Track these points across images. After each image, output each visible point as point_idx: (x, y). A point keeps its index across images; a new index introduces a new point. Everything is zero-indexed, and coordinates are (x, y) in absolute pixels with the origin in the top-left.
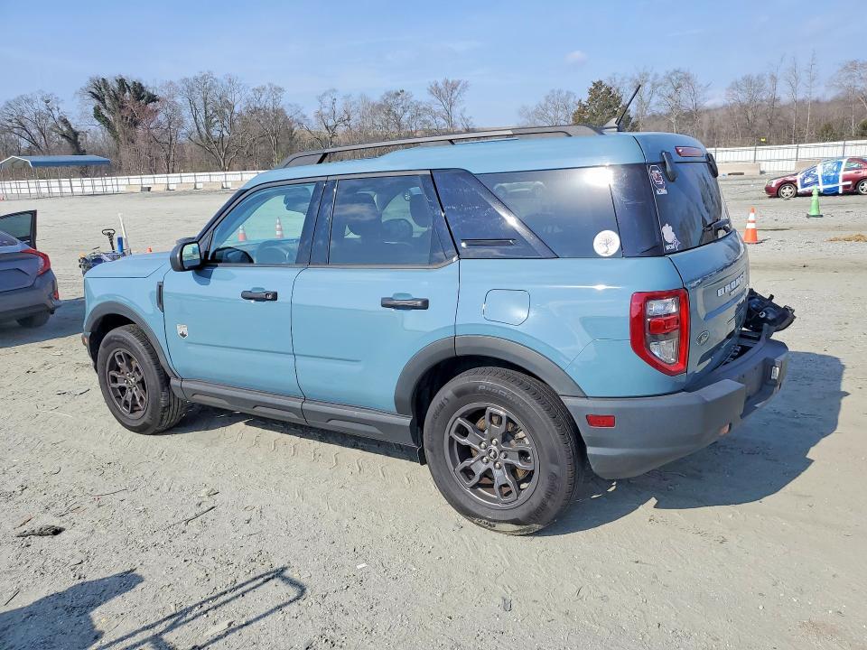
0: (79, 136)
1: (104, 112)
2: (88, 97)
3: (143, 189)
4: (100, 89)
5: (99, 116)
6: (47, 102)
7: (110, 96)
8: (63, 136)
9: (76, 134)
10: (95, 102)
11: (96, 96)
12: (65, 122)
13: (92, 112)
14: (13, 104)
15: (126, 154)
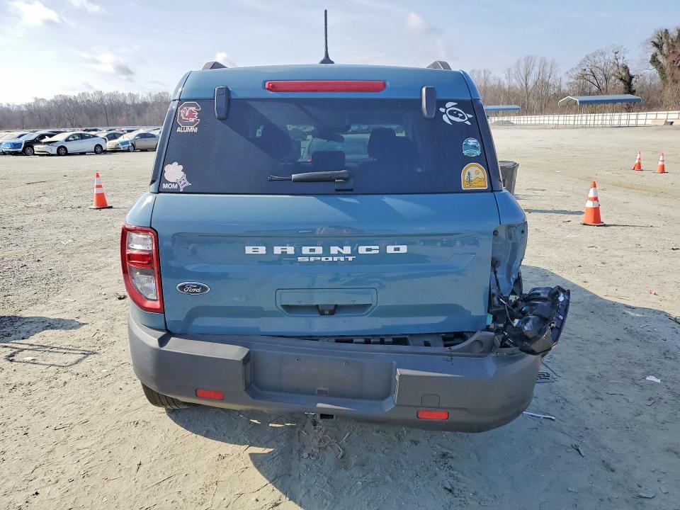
0: (634, 79)
1: (660, 58)
2: (651, 45)
3: (666, 123)
4: (661, 38)
5: (654, 61)
6: (616, 53)
7: (668, 44)
8: (621, 79)
9: (631, 78)
10: (655, 50)
11: (656, 45)
12: (626, 68)
13: (649, 58)
14: (590, 57)
15: (668, 92)
